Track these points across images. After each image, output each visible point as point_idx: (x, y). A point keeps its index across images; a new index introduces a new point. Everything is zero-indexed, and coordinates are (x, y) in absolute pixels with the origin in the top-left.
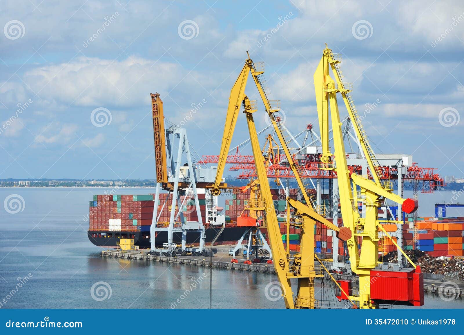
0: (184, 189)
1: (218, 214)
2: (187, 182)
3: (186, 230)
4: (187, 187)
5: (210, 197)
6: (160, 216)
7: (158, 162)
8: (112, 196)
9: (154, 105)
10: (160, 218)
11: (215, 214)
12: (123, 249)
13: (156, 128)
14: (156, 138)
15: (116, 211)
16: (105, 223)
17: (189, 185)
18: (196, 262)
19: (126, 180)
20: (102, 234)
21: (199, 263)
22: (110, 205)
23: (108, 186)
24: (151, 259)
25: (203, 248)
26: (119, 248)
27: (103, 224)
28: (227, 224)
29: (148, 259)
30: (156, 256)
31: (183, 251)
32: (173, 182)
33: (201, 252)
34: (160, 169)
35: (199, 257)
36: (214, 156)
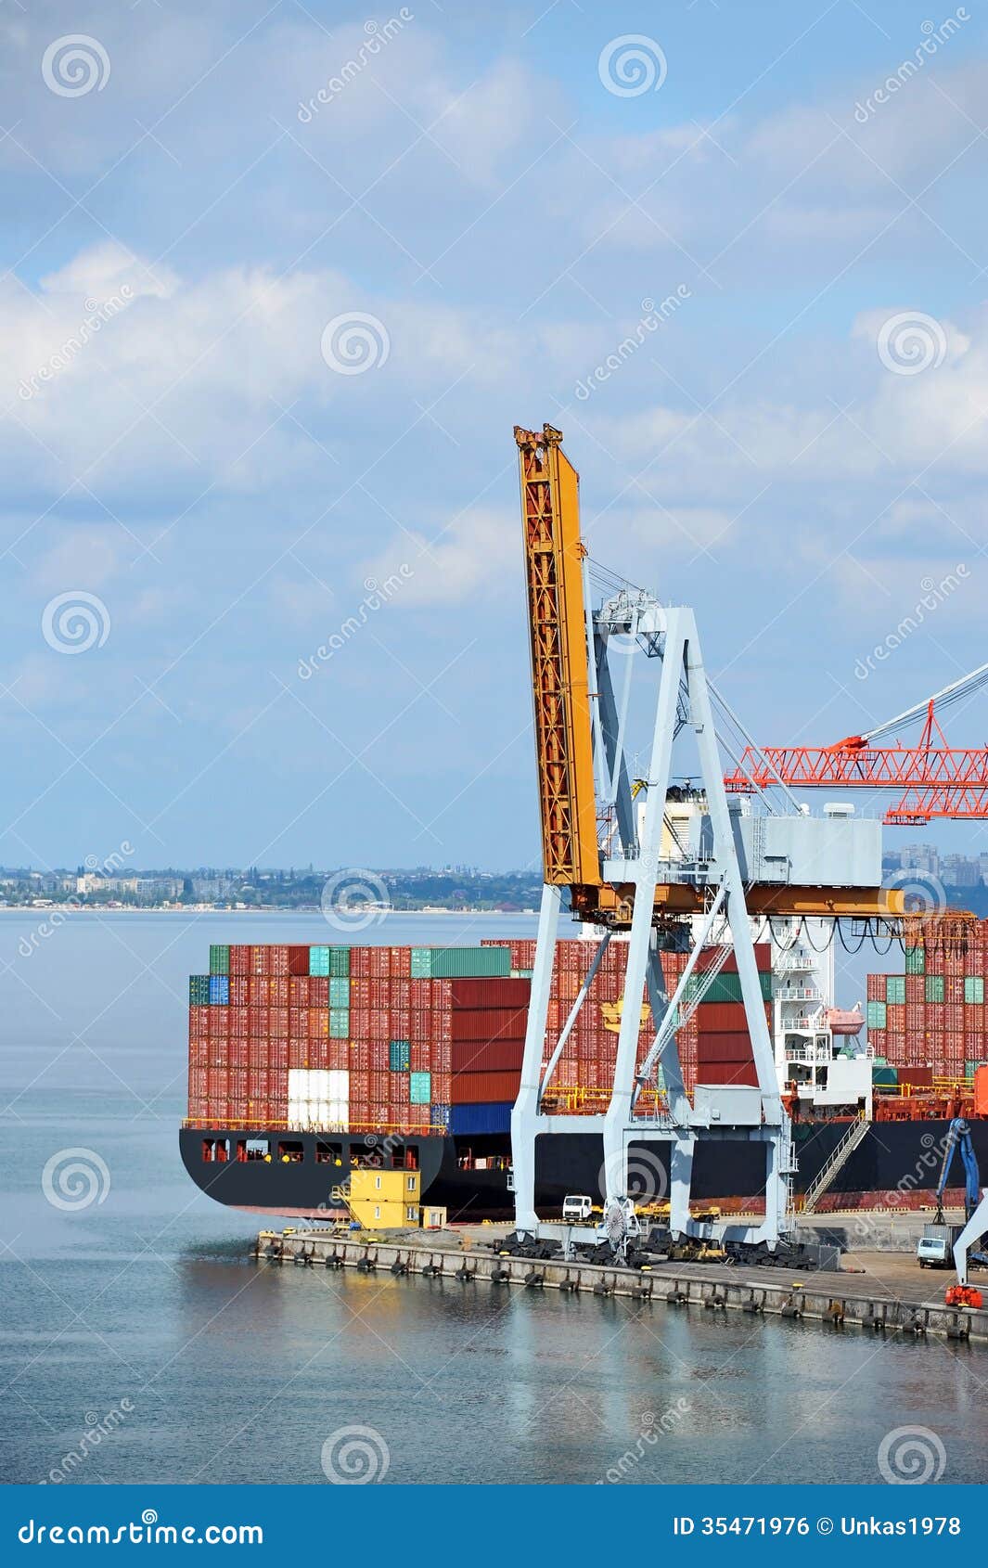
0: (682, 919)
1: (836, 1052)
2: (698, 881)
3: (695, 1128)
4: (700, 909)
5: (794, 959)
6: (560, 1058)
7: (552, 779)
8: (304, 951)
9: (533, 486)
10: (558, 1067)
11: (821, 1050)
12: (366, 1224)
13: (542, 604)
14: (539, 656)
15: (326, 1029)
16: (268, 1088)
17: (710, 898)
18: (758, 1296)
19: (250, 873)
20: (252, 1145)
21: (776, 1304)
22: (293, 998)
23: (160, 904)
24: (519, 1277)
25: (782, 1222)
26: (347, 1220)
27: (256, 1093)
28: (886, 1104)
29: (501, 1278)
30: (543, 1261)
31: (675, 1237)
32: (629, 880)
33: (772, 1247)
34: (559, 816)
35: (764, 1270)
36: (804, 751)
